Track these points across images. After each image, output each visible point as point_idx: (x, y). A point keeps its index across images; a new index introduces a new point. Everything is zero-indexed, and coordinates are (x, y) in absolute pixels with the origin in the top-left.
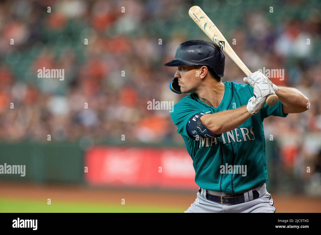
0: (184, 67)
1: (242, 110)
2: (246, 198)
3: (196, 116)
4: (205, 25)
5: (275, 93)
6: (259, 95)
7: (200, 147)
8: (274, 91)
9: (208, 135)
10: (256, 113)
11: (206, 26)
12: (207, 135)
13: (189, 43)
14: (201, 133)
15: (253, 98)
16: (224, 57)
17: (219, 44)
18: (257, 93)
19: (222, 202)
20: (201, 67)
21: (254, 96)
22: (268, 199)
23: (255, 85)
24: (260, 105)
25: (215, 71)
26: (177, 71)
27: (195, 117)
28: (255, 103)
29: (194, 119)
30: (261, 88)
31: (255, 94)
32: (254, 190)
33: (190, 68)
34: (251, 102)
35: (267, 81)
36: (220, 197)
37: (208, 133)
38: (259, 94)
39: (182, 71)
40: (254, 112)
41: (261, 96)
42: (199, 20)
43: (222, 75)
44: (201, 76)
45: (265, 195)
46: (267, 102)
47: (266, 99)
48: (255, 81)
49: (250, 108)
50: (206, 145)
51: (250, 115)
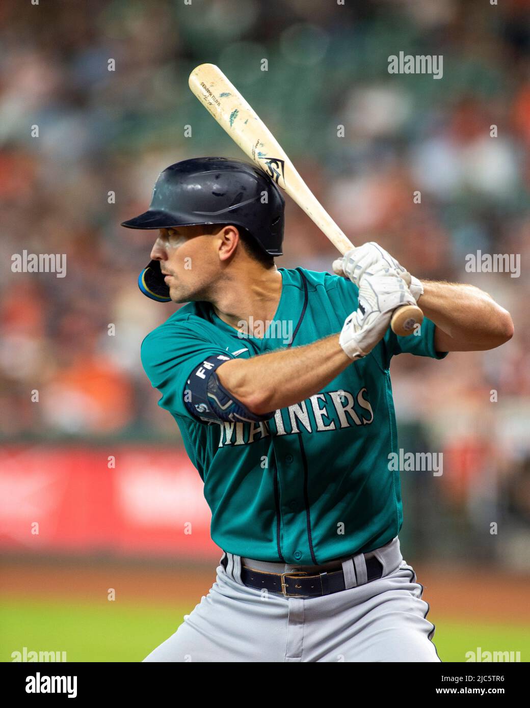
0: (176, 229)
1: (328, 347)
2: (350, 578)
3: (205, 366)
4: (234, 115)
5: (415, 302)
6: (372, 308)
7: (221, 445)
8: (414, 296)
9: (237, 416)
10: (364, 353)
11: (235, 118)
12: (234, 415)
13: (188, 166)
14: (220, 410)
15: (356, 316)
16: (283, 203)
17: (270, 168)
18: (367, 300)
19: (284, 592)
20: (221, 229)
21: (359, 310)
22: (408, 579)
23: (361, 279)
24: (374, 334)
25: (258, 239)
26: (158, 240)
27: (204, 368)
28: (362, 327)
29: (201, 372)
30: (377, 289)
31: (362, 304)
32: (370, 555)
33: (192, 232)
34: (351, 324)
35: (395, 269)
36: (279, 578)
37: (238, 411)
38: (374, 303)
39: (171, 241)
40: (358, 353)
41: (377, 310)
42: (217, 101)
43: (277, 250)
44: (220, 252)
45: (398, 569)
46: (395, 324)
47: (391, 317)
48: (362, 270)
49: (348, 341)
50: (236, 441)
51: (349, 359)
